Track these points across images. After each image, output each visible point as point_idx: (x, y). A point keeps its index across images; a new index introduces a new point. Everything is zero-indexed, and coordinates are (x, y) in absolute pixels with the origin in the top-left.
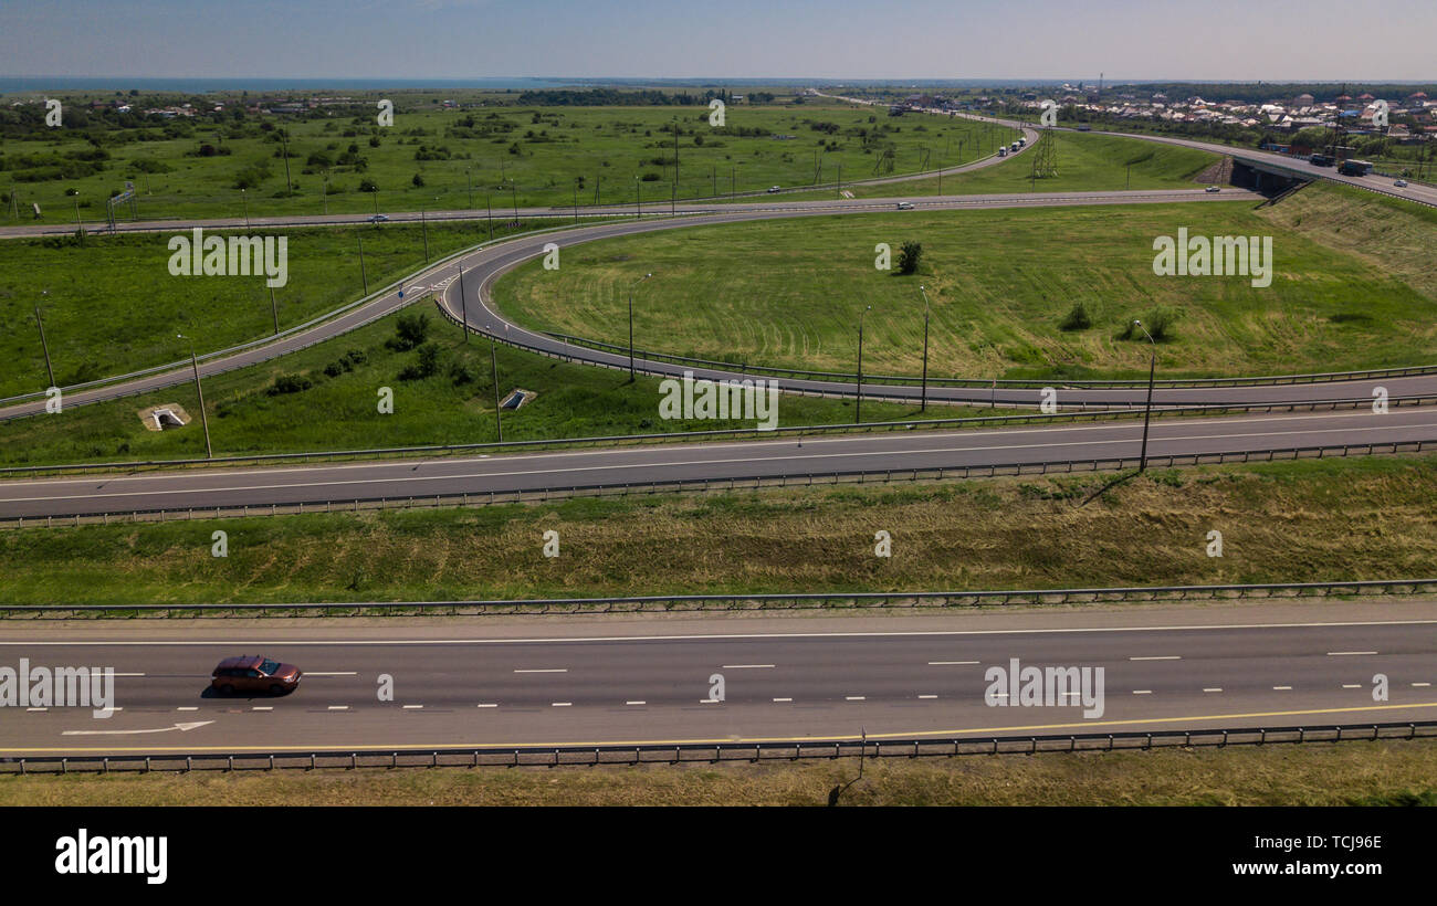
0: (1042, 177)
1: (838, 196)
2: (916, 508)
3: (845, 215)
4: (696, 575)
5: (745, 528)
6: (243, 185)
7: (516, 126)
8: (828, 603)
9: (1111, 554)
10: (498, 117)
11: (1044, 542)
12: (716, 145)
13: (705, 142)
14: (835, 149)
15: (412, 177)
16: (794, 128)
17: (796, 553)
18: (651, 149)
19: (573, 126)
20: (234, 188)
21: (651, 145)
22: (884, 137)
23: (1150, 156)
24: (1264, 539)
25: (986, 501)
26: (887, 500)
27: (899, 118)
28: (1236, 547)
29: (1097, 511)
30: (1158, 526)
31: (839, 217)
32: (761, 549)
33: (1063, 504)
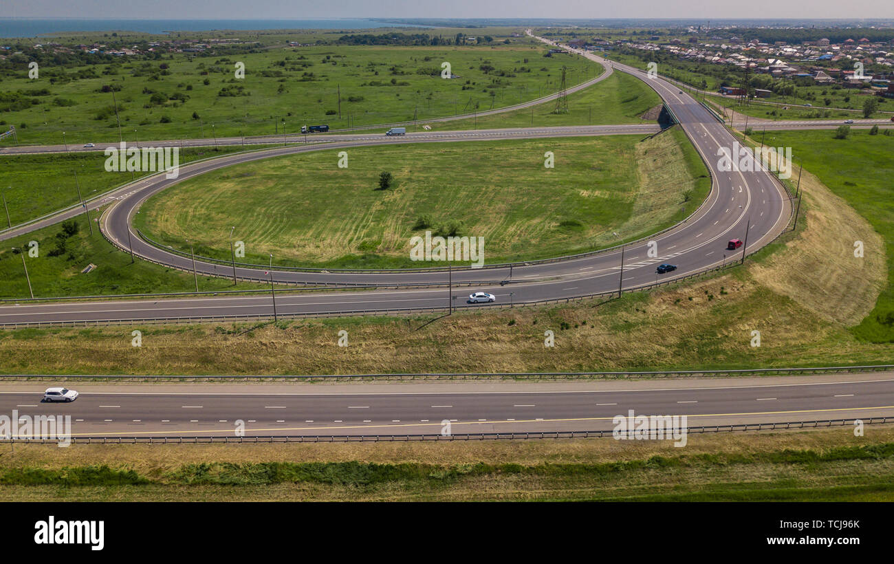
0: (559, 113)
1: (421, 129)
2: (167, 336)
3: (402, 145)
4: (56, 364)
5: (87, 344)
6: (100, 118)
7: (310, 65)
8: (95, 379)
9: (238, 360)
10: (304, 59)
11: (212, 353)
12: (403, 84)
13: (398, 82)
14: (468, 88)
15: (192, 113)
16: (471, 68)
17: (102, 356)
18: (365, 87)
19: (344, 65)
20: (96, 119)
21: (365, 84)
22: (514, 76)
23: (636, 98)
24: (306, 355)
25: (199, 333)
26: (157, 333)
27: (549, 58)
28: (291, 357)
29: (243, 339)
30: (264, 347)
31: (399, 146)
32: (90, 354)
33: (229, 337)
